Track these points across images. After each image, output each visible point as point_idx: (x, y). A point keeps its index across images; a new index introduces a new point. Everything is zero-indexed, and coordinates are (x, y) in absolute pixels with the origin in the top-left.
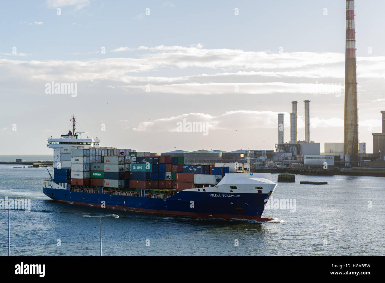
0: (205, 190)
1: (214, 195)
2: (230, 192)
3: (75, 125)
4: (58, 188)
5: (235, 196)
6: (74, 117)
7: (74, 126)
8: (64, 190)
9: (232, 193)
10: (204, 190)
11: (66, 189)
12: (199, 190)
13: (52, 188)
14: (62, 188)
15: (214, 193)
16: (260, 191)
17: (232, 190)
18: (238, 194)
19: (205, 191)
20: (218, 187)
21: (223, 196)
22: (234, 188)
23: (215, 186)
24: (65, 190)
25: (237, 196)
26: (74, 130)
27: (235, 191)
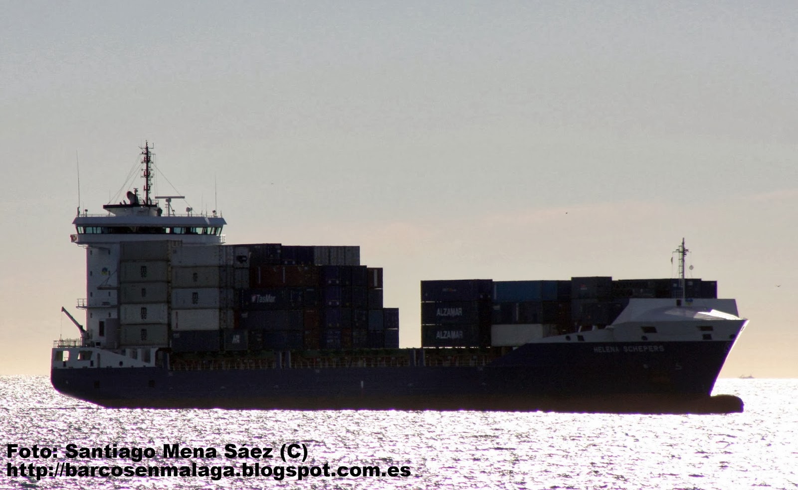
0: (584, 336)
1: (605, 349)
2: (640, 340)
3: (151, 175)
4: (121, 363)
5: (653, 349)
6: (147, 148)
7: (147, 175)
8: (144, 369)
9: (645, 343)
10: (581, 338)
11: (152, 364)
12: (568, 338)
13: (95, 366)
14: (139, 363)
15: (604, 345)
16: (709, 337)
17: (647, 335)
18: (659, 343)
19: (583, 340)
20: (613, 329)
21: (626, 349)
22: (651, 329)
23: (607, 327)
24: (149, 368)
25: (656, 348)
26: (147, 189)
27: (652, 337)
